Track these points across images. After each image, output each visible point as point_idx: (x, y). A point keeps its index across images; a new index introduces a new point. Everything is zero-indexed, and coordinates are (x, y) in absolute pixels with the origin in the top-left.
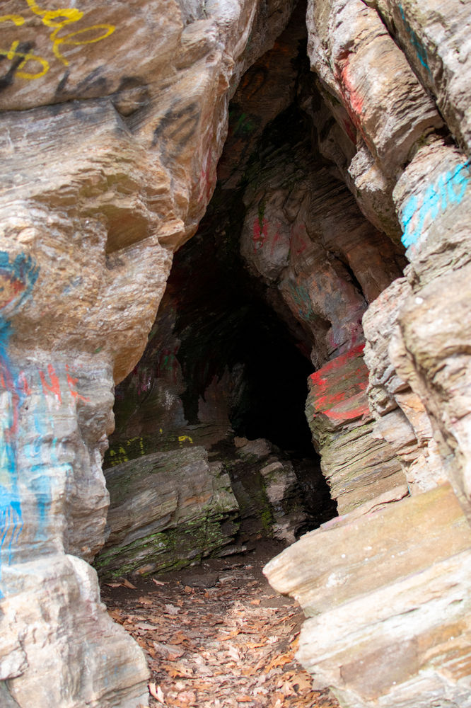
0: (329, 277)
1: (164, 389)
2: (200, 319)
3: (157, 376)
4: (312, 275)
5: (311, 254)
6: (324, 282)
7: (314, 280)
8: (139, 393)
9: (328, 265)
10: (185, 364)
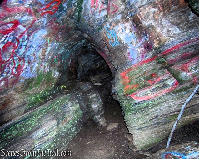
0: (129, 25)
1: (54, 70)
2: (67, 44)
3: (51, 66)
4: (119, 24)
5: (120, 13)
6: (125, 28)
7: (120, 27)
8: (44, 73)
9: (129, 19)
10: (63, 60)
